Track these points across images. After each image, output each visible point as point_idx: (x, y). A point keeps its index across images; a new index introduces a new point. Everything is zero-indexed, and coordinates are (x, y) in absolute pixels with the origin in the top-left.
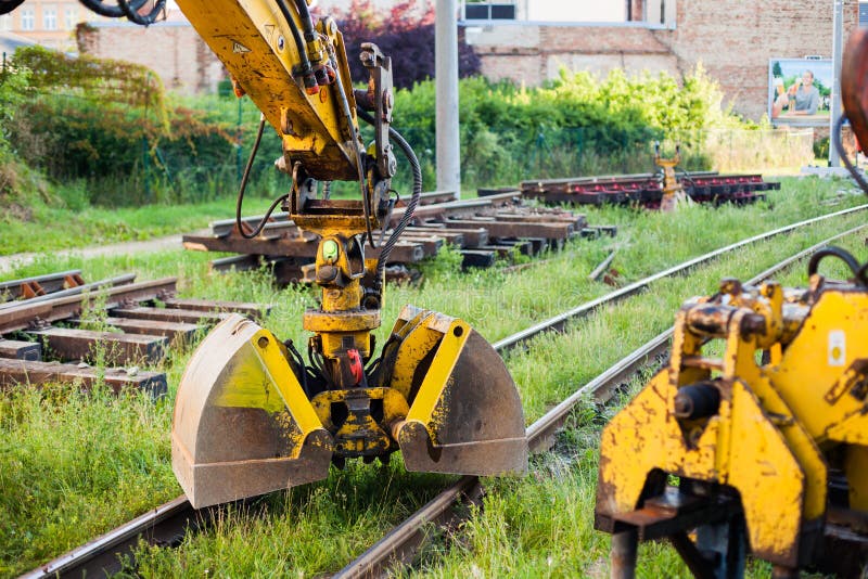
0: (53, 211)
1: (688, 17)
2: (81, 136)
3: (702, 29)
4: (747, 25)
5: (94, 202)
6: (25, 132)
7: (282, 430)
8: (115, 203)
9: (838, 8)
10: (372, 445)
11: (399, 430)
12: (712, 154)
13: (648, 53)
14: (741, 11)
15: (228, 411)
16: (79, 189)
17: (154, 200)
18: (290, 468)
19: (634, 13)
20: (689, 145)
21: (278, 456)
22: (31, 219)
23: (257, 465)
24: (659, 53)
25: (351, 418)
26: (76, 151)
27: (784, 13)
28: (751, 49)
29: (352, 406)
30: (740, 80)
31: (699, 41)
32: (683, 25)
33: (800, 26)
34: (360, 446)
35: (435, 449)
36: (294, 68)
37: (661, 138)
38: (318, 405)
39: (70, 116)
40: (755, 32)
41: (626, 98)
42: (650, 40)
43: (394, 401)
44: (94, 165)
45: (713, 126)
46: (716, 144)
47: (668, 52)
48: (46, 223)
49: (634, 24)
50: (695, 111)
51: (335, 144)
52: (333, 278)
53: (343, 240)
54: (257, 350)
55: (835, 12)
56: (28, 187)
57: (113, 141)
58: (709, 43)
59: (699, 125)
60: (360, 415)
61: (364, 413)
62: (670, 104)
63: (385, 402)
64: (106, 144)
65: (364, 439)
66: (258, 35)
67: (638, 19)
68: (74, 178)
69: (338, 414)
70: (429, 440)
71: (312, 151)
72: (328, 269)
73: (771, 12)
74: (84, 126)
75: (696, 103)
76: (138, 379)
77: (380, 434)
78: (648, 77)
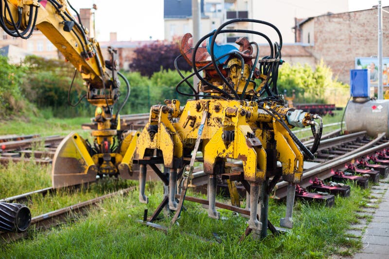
0: (38, 119)
1: (319, 40)
2: (51, 90)
3: (326, 46)
4: (345, 43)
5: (55, 116)
6: (28, 88)
7: (81, 165)
8: (64, 116)
9: (380, 35)
10: (111, 171)
11: (119, 166)
12: (327, 99)
13: (302, 56)
14: (343, 37)
15: (64, 158)
16: (49, 111)
17: (80, 115)
18: (84, 177)
19: (298, 39)
20: (317, 95)
21: (80, 173)
22: (29, 122)
23: (74, 176)
24: (307, 56)
25: (105, 162)
26: (49, 96)
27: (362, 38)
28: (347, 54)
29: (105, 159)
30: (343, 67)
31: (324, 51)
32: (317, 44)
33: (368, 43)
34: (107, 171)
35: (131, 172)
36: (81, 53)
37: (303, 91)
38: (94, 158)
39: (46, 82)
40: (349, 46)
41: (288, 75)
42: (303, 50)
43: (118, 157)
44: (56, 102)
45: (328, 87)
46: (329, 94)
47: (311, 56)
48: (34, 123)
49: (298, 44)
50: (320, 80)
51: (98, 77)
52: (99, 119)
53: (103, 107)
54: (73, 139)
55: (379, 37)
56: (28, 110)
57: (63, 92)
58: (329, 51)
59: (322, 86)
60: (108, 161)
61: (109, 161)
62: (308, 77)
63: (116, 158)
64: (60, 93)
65: (109, 169)
66: (68, 43)
67: (299, 41)
68: (47, 106)
69: (101, 161)
70: (129, 169)
71: (90, 78)
72: (99, 116)
73: (356, 38)
74: (52, 86)
75: (320, 77)
76: (49, 161)
77: (114, 168)
78: (299, 66)
